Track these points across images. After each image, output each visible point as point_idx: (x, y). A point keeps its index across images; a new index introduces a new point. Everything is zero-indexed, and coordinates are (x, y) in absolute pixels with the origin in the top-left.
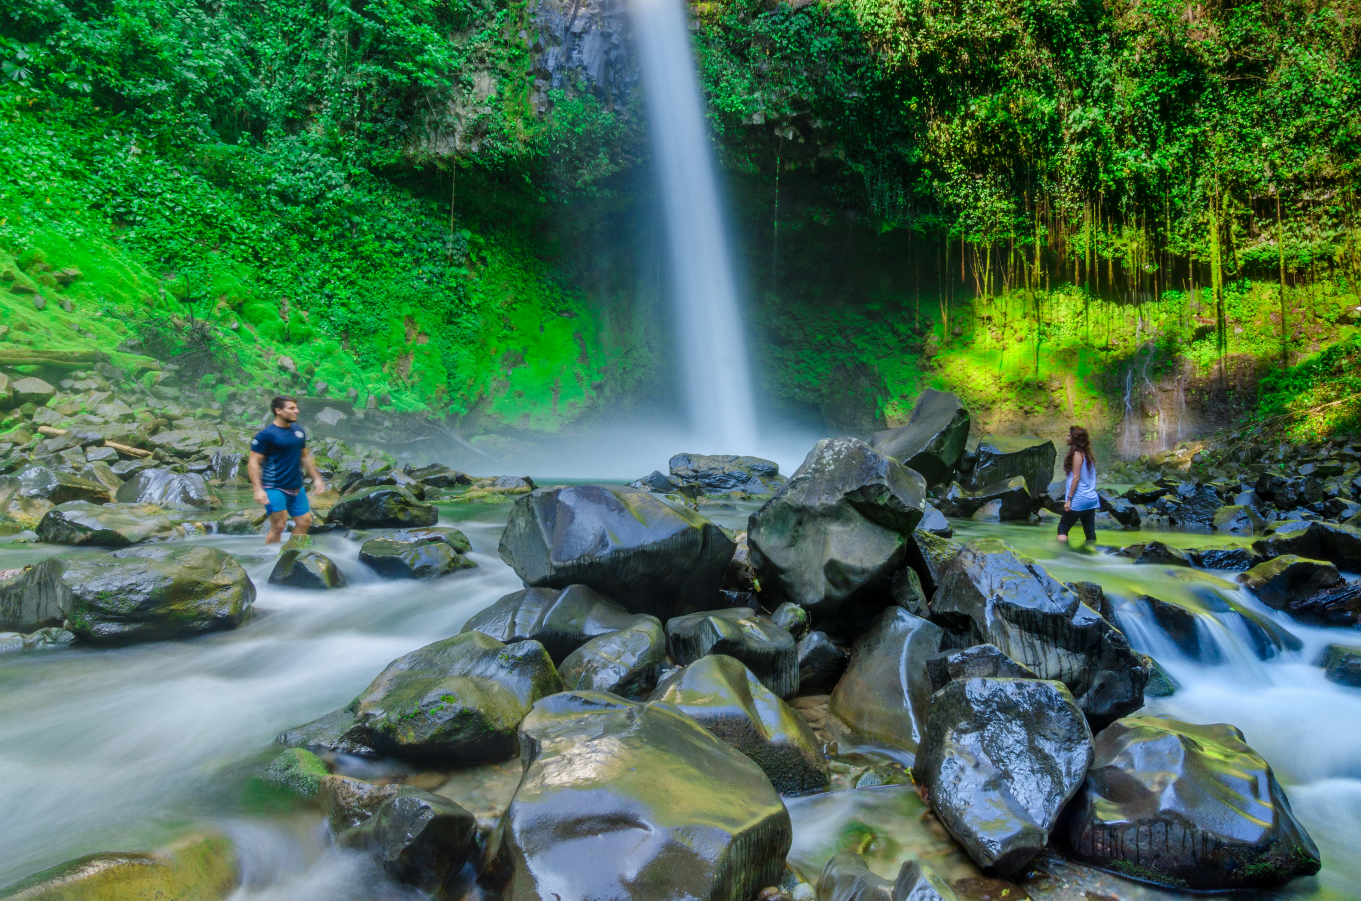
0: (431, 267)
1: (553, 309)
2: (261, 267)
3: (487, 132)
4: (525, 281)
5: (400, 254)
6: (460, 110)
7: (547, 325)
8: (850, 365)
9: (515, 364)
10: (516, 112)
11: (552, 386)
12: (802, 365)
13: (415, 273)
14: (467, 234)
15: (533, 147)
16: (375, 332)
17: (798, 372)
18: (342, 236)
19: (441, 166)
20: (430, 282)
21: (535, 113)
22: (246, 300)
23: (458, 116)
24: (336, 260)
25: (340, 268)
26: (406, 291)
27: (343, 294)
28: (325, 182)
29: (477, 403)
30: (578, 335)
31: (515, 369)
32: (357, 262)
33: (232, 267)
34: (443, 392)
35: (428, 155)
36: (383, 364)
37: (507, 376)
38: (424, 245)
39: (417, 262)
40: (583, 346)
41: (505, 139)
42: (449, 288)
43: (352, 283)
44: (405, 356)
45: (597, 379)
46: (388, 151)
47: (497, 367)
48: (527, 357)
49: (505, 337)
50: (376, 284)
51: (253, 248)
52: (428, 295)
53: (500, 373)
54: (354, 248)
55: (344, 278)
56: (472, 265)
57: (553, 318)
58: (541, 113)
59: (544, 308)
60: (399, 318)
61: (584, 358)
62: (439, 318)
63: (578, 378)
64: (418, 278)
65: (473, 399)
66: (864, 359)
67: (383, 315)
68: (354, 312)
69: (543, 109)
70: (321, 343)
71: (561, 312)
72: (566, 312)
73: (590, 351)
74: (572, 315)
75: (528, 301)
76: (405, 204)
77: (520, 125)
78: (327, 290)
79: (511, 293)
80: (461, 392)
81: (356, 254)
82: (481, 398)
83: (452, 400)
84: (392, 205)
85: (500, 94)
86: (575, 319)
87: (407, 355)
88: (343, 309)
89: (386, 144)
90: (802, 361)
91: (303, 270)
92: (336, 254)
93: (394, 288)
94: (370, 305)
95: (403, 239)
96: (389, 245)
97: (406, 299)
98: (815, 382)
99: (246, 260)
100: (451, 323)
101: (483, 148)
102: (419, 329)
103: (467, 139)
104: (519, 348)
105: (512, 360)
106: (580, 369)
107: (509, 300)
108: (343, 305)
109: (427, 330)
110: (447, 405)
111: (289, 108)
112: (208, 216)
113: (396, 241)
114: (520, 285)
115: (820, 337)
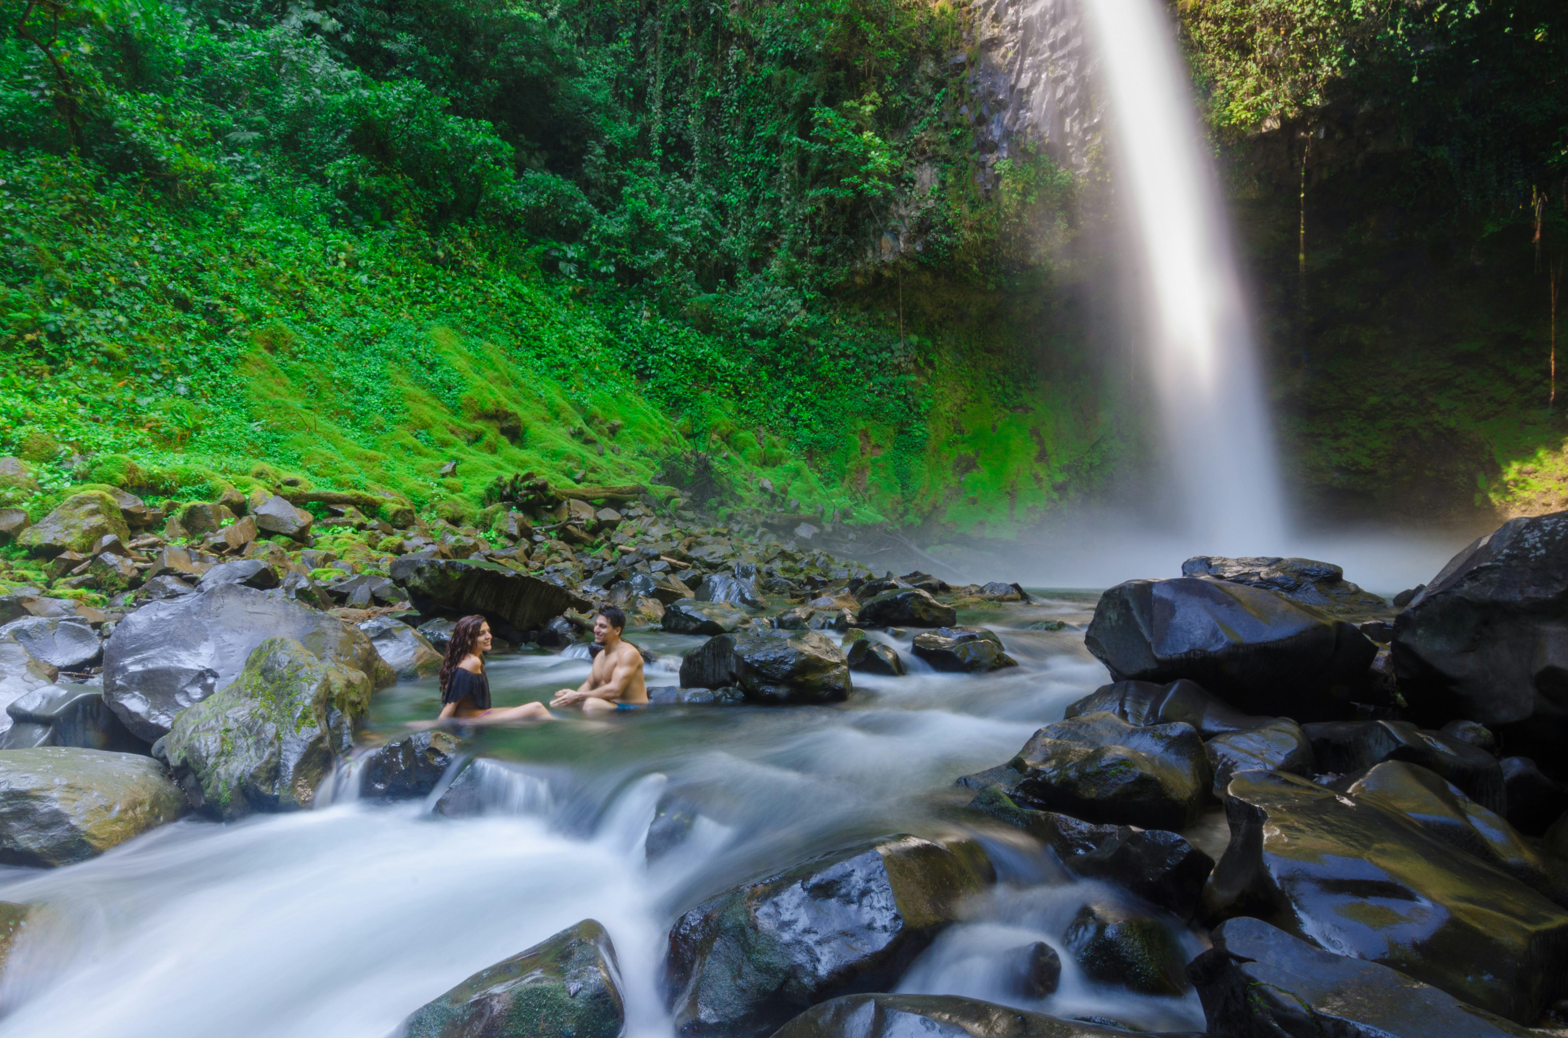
0: (881, 379)
1: (1005, 406)
2: (740, 400)
3: (932, 227)
4: (974, 378)
5: (853, 370)
6: (903, 211)
7: (999, 424)
8: (1425, 434)
9: (967, 470)
10: (960, 197)
11: (1009, 489)
12: (1344, 442)
13: (866, 387)
14: (914, 339)
15: (980, 231)
16: (834, 448)
17: (1338, 450)
18: (802, 360)
19: (887, 273)
20: (880, 394)
21: (981, 193)
22: (732, 432)
23: (901, 217)
24: (799, 384)
25: (802, 392)
26: (860, 406)
27: (806, 416)
28: (785, 312)
29: (930, 513)
30: (1035, 432)
31: (967, 475)
32: (815, 383)
33: (720, 403)
34: (898, 503)
35: (875, 265)
36: (843, 479)
37: (960, 482)
38: (874, 358)
39: (868, 376)
40: (1041, 442)
41: (948, 230)
42: (899, 397)
43: (813, 405)
44: (861, 470)
45: (1059, 478)
46: (837, 270)
47: (949, 473)
48: (979, 461)
49: (955, 442)
50: (833, 403)
51: (733, 383)
52: (879, 407)
53: (953, 481)
54: (812, 370)
55: (806, 401)
56: (919, 371)
57: (1006, 416)
58: (987, 191)
59: (995, 406)
60: (854, 433)
61: (1042, 456)
62: (891, 430)
63: (1037, 479)
64: (870, 391)
65: (926, 508)
66: (1452, 423)
67: (841, 432)
68: (815, 432)
69: (989, 187)
70: (791, 464)
71: (1015, 408)
72: (1021, 406)
73: (1049, 447)
74: (1027, 409)
75: (979, 400)
76: (854, 320)
77: (966, 209)
78: (792, 414)
79: (961, 393)
80: (916, 501)
81: (815, 377)
82: (935, 507)
83: (906, 511)
84: (843, 323)
85: (943, 182)
86: (1030, 414)
87: (863, 470)
88: (806, 430)
89: (834, 263)
90: (1344, 435)
91: (772, 398)
92: (798, 379)
93: (848, 404)
94: (828, 423)
95: (855, 355)
96: (842, 362)
97: (860, 414)
98: (1366, 462)
99: (729, 396)
100: (901, 432)
101: (927, 245)
102: (873, 442)
103: (910, 240)
104: (971, 453)
105: (964, 464)
106: (1039, 468)
107: (958, 402)
108: (806, 426)
109: (880, 442)
110: (902, 516)
111: (753, 249)
112: (700, 361)
113: (848, 357)
114: (968, 383)
115: (1373, 400)
